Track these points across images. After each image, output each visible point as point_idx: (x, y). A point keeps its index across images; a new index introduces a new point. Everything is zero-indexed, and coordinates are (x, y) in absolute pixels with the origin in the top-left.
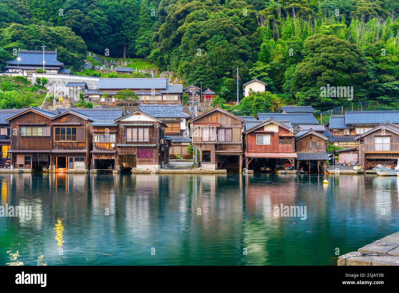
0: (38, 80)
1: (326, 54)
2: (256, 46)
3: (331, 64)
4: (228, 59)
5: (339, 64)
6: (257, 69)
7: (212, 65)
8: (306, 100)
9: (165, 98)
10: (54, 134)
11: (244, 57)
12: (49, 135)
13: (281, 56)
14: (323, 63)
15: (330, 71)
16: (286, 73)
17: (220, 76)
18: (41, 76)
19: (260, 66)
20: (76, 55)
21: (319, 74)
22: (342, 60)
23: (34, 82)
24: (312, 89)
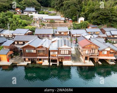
0: (31, 16)
1: (102, 11)
2: (81, 8)
3: (102, 14)
4: (75, 11)
5: (104, 14)
6: (82, 14)
7: (71, 12)
8: (94, 23)
9: (61, 21)
10: (37, 52)
11: (79, 11)
12: (35, 52)
13: (88, 11)
14: (100, 14)
15: (102, 16)
16: (89, 15)
17: (73, 15)
18: (31, 15)
19: (83, 13)
20: (39, 8)
21: (99, 16)
22: (105, 13)
23: (30, 16)
24: (96, 20)
